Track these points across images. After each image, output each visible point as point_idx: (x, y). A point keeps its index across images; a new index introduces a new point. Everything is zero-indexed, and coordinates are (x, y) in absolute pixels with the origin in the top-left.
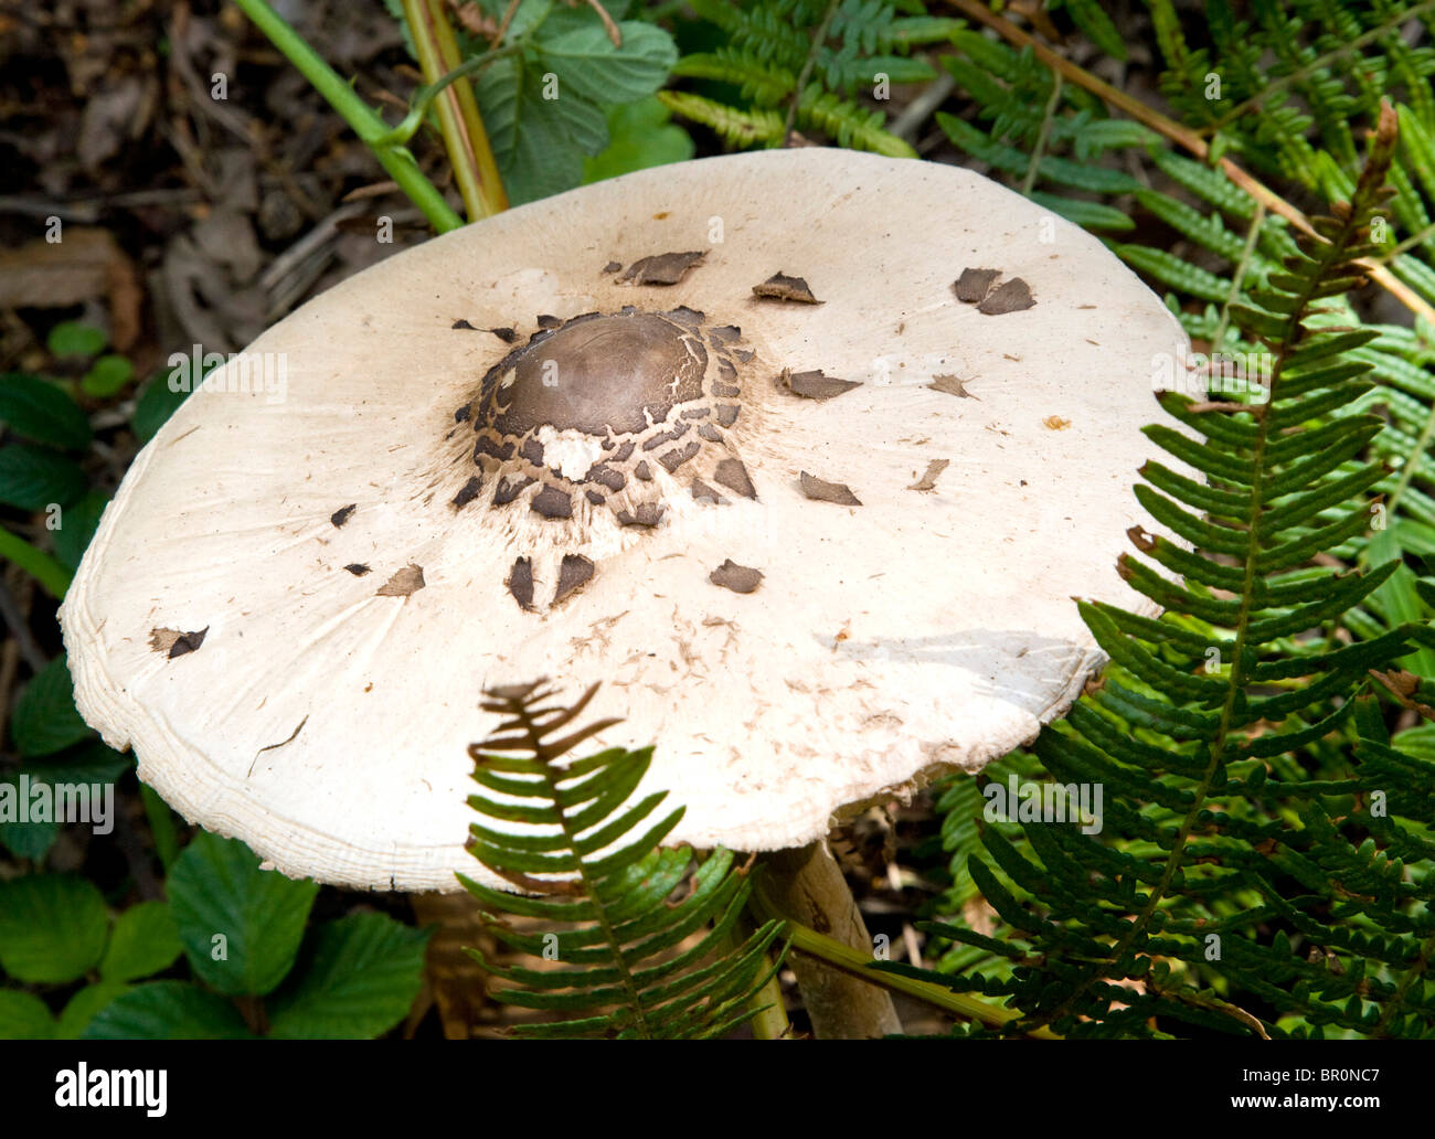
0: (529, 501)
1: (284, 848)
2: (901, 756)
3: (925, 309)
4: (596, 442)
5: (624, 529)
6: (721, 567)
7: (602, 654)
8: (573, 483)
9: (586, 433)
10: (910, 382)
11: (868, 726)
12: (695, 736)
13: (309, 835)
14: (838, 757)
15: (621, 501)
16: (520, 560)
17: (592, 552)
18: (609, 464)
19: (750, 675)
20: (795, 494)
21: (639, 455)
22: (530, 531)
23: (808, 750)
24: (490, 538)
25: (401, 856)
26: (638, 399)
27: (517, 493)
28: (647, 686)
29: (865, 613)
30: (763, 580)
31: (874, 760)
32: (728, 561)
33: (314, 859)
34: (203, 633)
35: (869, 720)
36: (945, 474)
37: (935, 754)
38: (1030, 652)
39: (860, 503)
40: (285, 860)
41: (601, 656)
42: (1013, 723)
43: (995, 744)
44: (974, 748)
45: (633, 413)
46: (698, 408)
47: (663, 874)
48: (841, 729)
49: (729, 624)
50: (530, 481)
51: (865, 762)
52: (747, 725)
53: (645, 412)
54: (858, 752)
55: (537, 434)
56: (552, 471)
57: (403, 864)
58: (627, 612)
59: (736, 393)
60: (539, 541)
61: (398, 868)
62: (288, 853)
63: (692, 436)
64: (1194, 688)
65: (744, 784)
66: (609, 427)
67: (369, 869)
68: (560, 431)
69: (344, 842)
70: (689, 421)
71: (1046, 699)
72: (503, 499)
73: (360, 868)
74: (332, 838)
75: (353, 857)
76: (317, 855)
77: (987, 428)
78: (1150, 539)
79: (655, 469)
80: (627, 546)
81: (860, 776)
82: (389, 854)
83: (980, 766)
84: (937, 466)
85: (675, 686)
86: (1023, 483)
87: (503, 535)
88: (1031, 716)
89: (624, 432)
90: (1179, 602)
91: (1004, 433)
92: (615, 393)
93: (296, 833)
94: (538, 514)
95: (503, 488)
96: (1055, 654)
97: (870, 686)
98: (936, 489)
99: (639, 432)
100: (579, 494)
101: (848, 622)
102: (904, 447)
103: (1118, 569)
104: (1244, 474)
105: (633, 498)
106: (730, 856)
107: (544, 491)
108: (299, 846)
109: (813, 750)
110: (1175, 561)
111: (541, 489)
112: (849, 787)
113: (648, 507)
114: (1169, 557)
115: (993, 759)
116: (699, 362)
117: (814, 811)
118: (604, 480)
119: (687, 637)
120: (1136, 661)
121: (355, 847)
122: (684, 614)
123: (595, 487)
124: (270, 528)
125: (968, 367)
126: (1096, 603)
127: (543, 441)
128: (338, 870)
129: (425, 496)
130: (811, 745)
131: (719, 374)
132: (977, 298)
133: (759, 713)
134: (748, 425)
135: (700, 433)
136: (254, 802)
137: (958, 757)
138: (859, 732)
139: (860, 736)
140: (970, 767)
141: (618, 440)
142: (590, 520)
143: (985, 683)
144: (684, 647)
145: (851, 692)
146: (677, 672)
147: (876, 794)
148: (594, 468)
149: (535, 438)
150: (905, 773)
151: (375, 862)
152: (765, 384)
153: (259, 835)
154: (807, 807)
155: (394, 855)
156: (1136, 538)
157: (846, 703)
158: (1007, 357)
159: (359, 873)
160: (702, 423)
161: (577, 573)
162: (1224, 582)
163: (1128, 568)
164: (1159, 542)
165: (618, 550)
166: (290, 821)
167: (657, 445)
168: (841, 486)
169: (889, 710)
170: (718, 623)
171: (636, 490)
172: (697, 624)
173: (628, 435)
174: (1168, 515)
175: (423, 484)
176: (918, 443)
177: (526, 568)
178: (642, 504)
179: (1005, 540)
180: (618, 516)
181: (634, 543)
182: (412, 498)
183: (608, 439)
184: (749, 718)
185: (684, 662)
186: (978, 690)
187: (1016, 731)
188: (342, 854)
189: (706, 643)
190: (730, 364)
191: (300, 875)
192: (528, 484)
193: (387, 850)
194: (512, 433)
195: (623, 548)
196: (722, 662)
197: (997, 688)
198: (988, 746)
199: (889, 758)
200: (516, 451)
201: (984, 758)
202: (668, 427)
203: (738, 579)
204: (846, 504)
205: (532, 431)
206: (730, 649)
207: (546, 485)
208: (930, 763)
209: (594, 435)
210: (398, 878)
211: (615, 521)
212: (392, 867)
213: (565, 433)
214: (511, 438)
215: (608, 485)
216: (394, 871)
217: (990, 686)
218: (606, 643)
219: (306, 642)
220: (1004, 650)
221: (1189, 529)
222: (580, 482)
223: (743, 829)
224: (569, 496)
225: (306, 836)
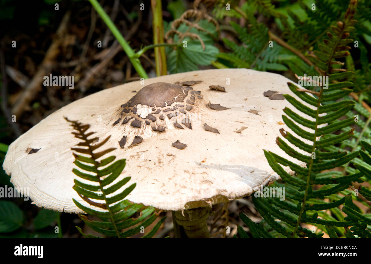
0: (131, 123)
1: (38, 198)
2: (210, 191)
3: (254, 96)
4: (151, 109)
5: (154, 132)
6: (175, 142)
7: (137, 159)
8: (142, 119)
9: (149, 106)
10: (244, 110)
11: (203, 183)
12: (154, 180)
13: (45, 195)
14: (192, 189)
15: (154, 124)
16: (124, 137)
17: (144, 137)
18: (153, 114)
19: (175, 168)
20: (202, 129)
21: (161, 113)
22: (129, 130)
23: (184, 186)
24: (119, 132)
25: (67, 202)
26: (165, 99)
27: (128, 121)
28: (146, 167)
29: (212, 157)
30: (186, 147)
31: (202, 191)
32: (178, 141)
33: (45, 201)
34: (39, 149)
35: (204, 181)
36: (245, 130)
37: (220, 192)
38: (255, 172)
39: (219, 133)
40: (38, 201)
41: (137, 160)
42: (244, 188)
43: (238, 193)
44: (232, 193)
45: (162, 102)
46: (181, 104)
47: (132, 209)
48: (195, 183)
49: (174, 156)
50: (132, 118)
51: (199, 191)
52: (169, 179)
53: (166, 103)
54: (198, 188)
55: (136, 106)
56: (138, 115)
57: (67, 204)
58: (147, 150)
59: (193, 104)
60: (131, 133)
61: (66, 205)
62: (39, 200)
63: (178, 111)
64: (296, 182)
65: (164, 192)
66: (155, 105)
67: (58, 205)
68: (142, 105)
69: (54, 198)
70: (177, 107)
71: (256, 184)
72: (124, 123)
73: (56, 205)
74: (51, 196)
75: (55, 202)
76: (46, 201)
77: (261, 122)
78: (285, 133)
79: (165, 117)
80: (153, 136)
81: (197, 195)
82: (64, 202)
83: (233, 198)
84: (244, 128)
85: (153, 168)
86: (266, 134)
87: (122, 131)
88: (250, 187)
89: (159, 107)
90: (293, 154)
91: (265, 124)
92: (159, 97)
93: (42, 195)
94: (132, 126)
95: (126, 120)
96: (262, 174)
97: (207, 174)
98: (241, 133)
99: (163, 107)
100: (144, 122)
101: (206, 158)
102: (236, 123)
103: (276, 141)
104: (313, 114)
105: (158, 124)
106: (154, 209)
107: (135, 120)
108: (42, 198)
109: (186, 187)
110: (292, 140)
111: (134, 120)
112: (193, 197)
113: (161, 127)
114: (290, 139)
115: (237, 197)
116: (185, 95)
117: (181, 201)
118: (151, 118)
119: (161, 157)
120: (279, 171)
121: (56, 199)
122: (162, 152)
123: (148, 120)
124: (66, 129)
125: (261, 109)
126: (269, 152)
127: (138, 108)
128: (50, 205)
129: (107, 123)
130: (185, 185)
131: (190, 99)
132: (269, 96)
133: (174, 176)
134: (194, 112)
135: (180, 111)
136: (35, 187)
137: (227, 194)
138: (200, 184)
139: (200, 185)
140: (230, 198)
141: (156, 108)
142: (145, 128)
143: (239, 177)
144: (159, 160)
145: (202, 175)
146: (155, 165)
147: (200, 200)
148: (149, 115)
149: (136, 107)
150: (210, 196)
151: (60, 203)
152: (203, 105)
153: (33, 195)
154: (179, 200)
155: (66, 202)
156: (282, 132)
157: (199, 177)
158: (272, 108)
159: (56, 206)
160: (181, 108)
161: (138, 140)
162: (306, 149)
163: (279, 142)
164: (288, 134)
165: (150, 136)
166: (42, 192)
167: (167, 111)
168: (216, 129)
169: (210, 180)
170: (171, 155)
171: (159, 122)
172: (165, 155)
173: (160, 108)
174: (291, 125)
175: (107, 121)
176: (241, 123)
177: (125, 139)
178: (160, 126)
179: (256, 146)
180: (153, 128)
181: (155, 136)
182: (104, 124)
183: (154, 108)
184: (170, 177)
185: (158, 163)
186: (236, 178)
187: (245, 190)
188: (52, 201)
189: (166, 160)
190: (194, 98)
191: (40, 206)
192: (132, 119)
193: (64, 201)
194: (131, 106)
195: (152, 136)
196: (168, 164)
197: (242, 179)
198: (236, 193)
199: (206, 191)
200: (131, 111)
201: (234, 196)
202: (171, 107)
203: (179, 145)
204: (215, 133)
205: (135, 106)
206: (172, 161)
207: (136, 119)
208: (218, 194)
209: (151, 107)
210: (65, 208)
211: (152, 130)
212: (64, 205)
213: (143, 106)
214: (131, 108)
215: (152, 120)
216: (65, 206)
217: (241, 178)
218: (139, 157)
219: (63, 152)
220: (247, 170)
221: (296, 130)
222: (144, 119)
223: (160, 203)
224: (141, 122)
225: (45, 196)
